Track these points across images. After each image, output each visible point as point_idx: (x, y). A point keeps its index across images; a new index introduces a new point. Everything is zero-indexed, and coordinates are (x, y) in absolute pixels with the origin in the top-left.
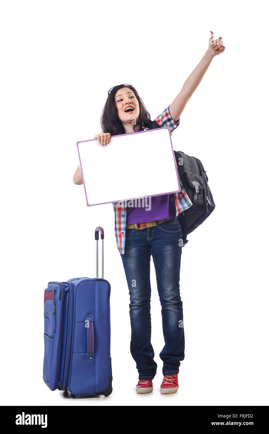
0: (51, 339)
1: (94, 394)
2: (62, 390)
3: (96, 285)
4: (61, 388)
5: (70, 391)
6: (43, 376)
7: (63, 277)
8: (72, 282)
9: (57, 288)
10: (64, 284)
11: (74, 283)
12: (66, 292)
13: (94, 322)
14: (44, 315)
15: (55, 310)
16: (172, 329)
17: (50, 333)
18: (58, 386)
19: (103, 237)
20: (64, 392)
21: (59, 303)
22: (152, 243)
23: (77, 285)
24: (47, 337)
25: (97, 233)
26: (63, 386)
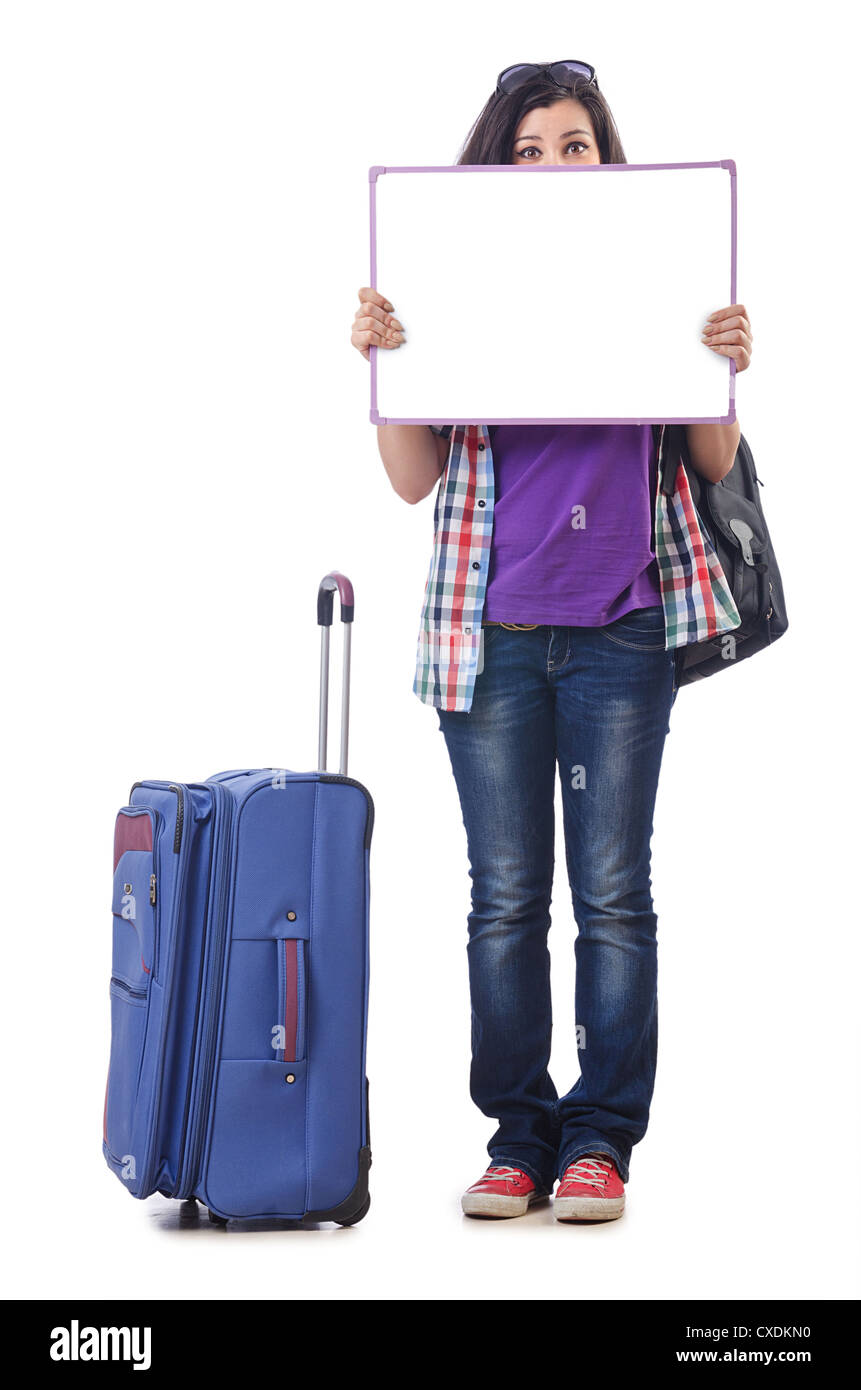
0: (136, 1000)
1: (300, 1217)
2: (175, 1197)
3: (318, 800)
4: (172, 1188)
5: (208, 1201)
6: (105, 1142)
7: (191, 767)
8: (226, 784)
9: (165, 804)
10: (191, 791)
11: (231, 789)
12: (202, 823)
13: (306, 942)
14: (113, 909)
15: (158, 889)
16: (610, 1014)
17: (135, 977)
18: (159, 1180)
19: (348, 615)
20: (184, 1205)
21: (174, 866)
22: (561, 684)
23: (243, 800)
24: (124, 995)
25: (325, 599)
26: (180, 1183)
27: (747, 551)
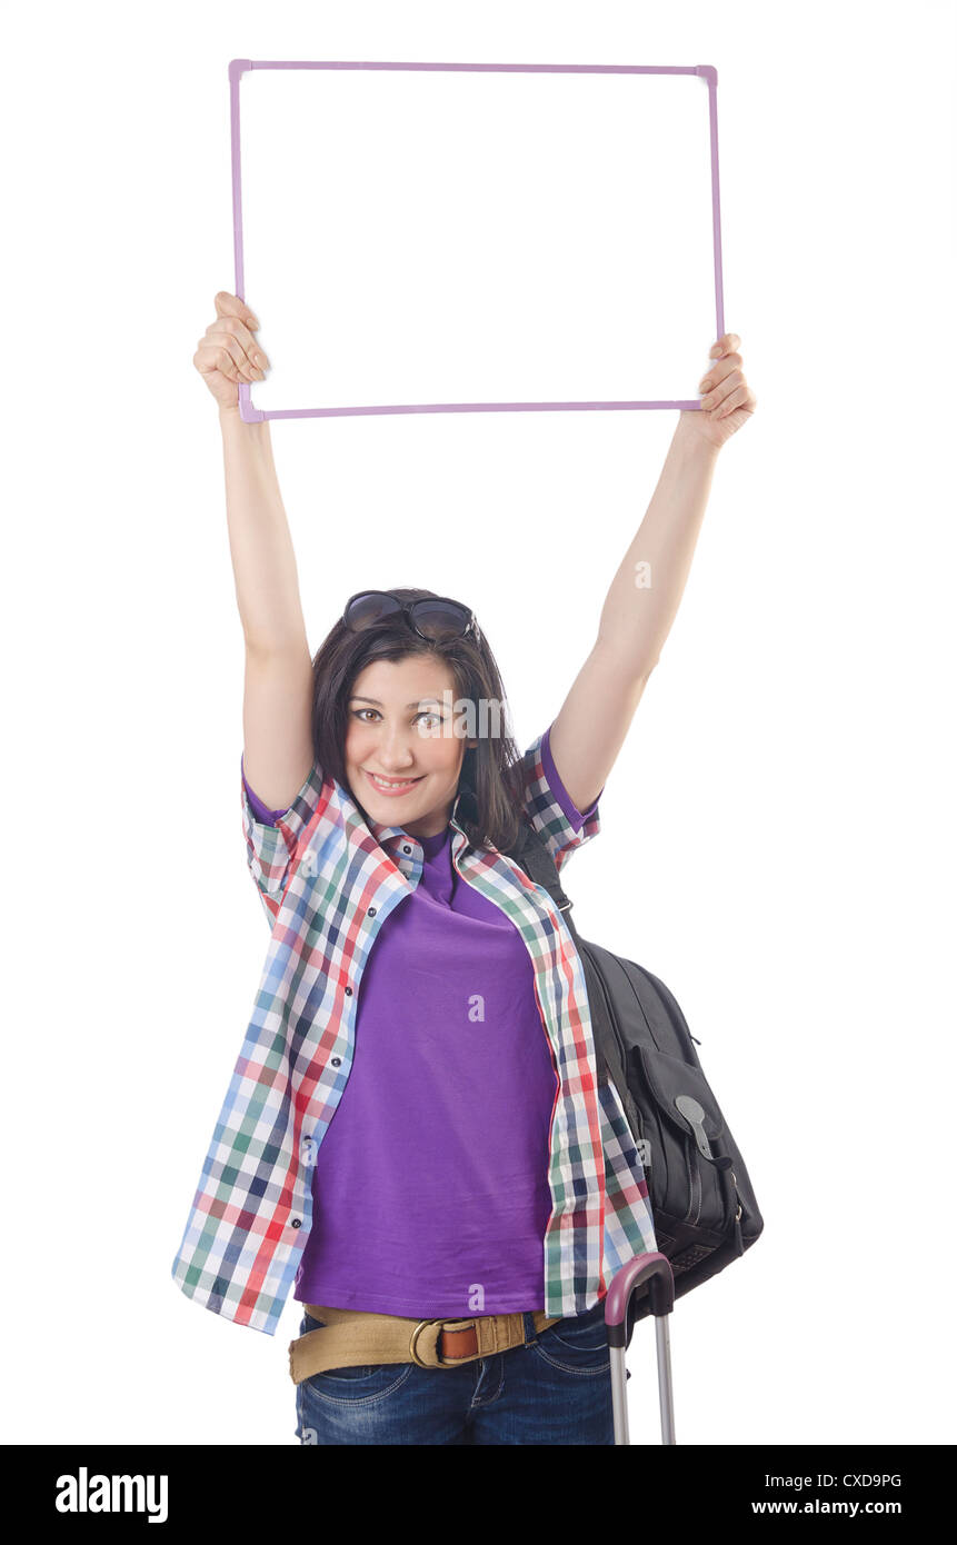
22: (487, 1423)
27: (702, 1139)
